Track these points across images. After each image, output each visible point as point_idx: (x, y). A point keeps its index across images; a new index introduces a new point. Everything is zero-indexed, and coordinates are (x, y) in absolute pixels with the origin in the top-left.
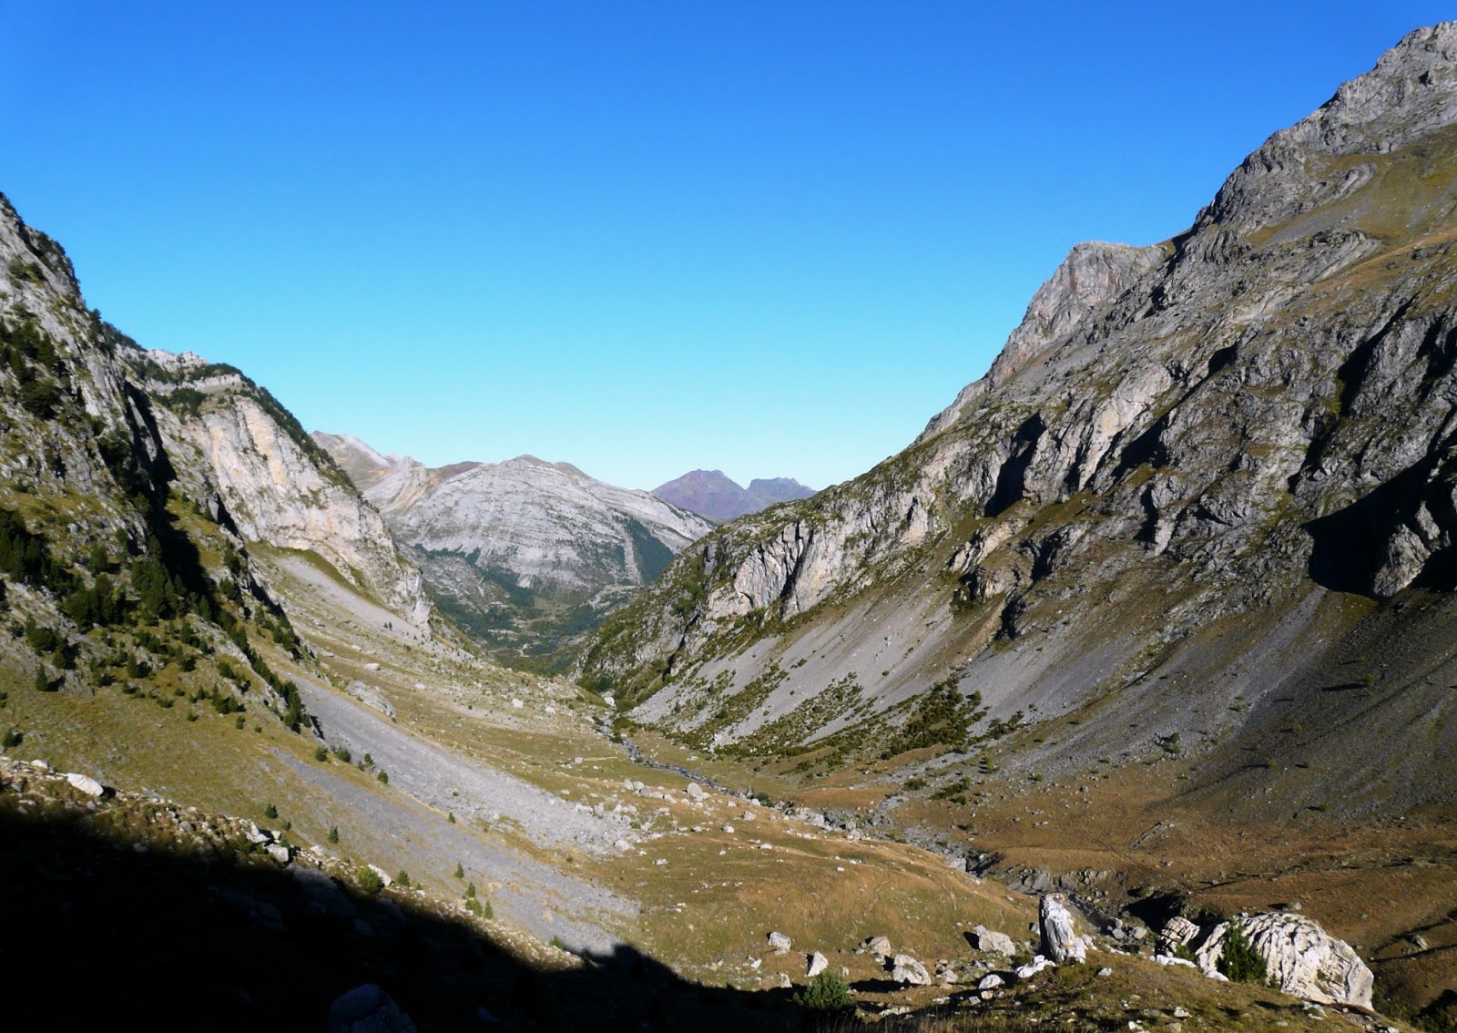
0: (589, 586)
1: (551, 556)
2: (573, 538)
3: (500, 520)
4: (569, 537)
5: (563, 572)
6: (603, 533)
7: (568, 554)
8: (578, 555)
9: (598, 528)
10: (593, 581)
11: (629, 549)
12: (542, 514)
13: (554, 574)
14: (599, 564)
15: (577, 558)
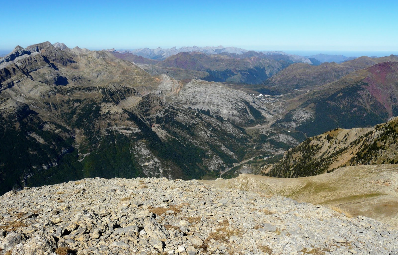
0: (244, 121)
1: (231, 113)
2: (235, 107)
3: (211, 101)
4: (234, 107)
5: (235, 117)
6: (240, 105)
7: (235, 112)
8: (238, 112)
9: (239, 104)
10: (244, 120)
11: (248, 110)
12: (224, 100)
13: (233, 118)
14: (243, 114)
15: (238, 113)
